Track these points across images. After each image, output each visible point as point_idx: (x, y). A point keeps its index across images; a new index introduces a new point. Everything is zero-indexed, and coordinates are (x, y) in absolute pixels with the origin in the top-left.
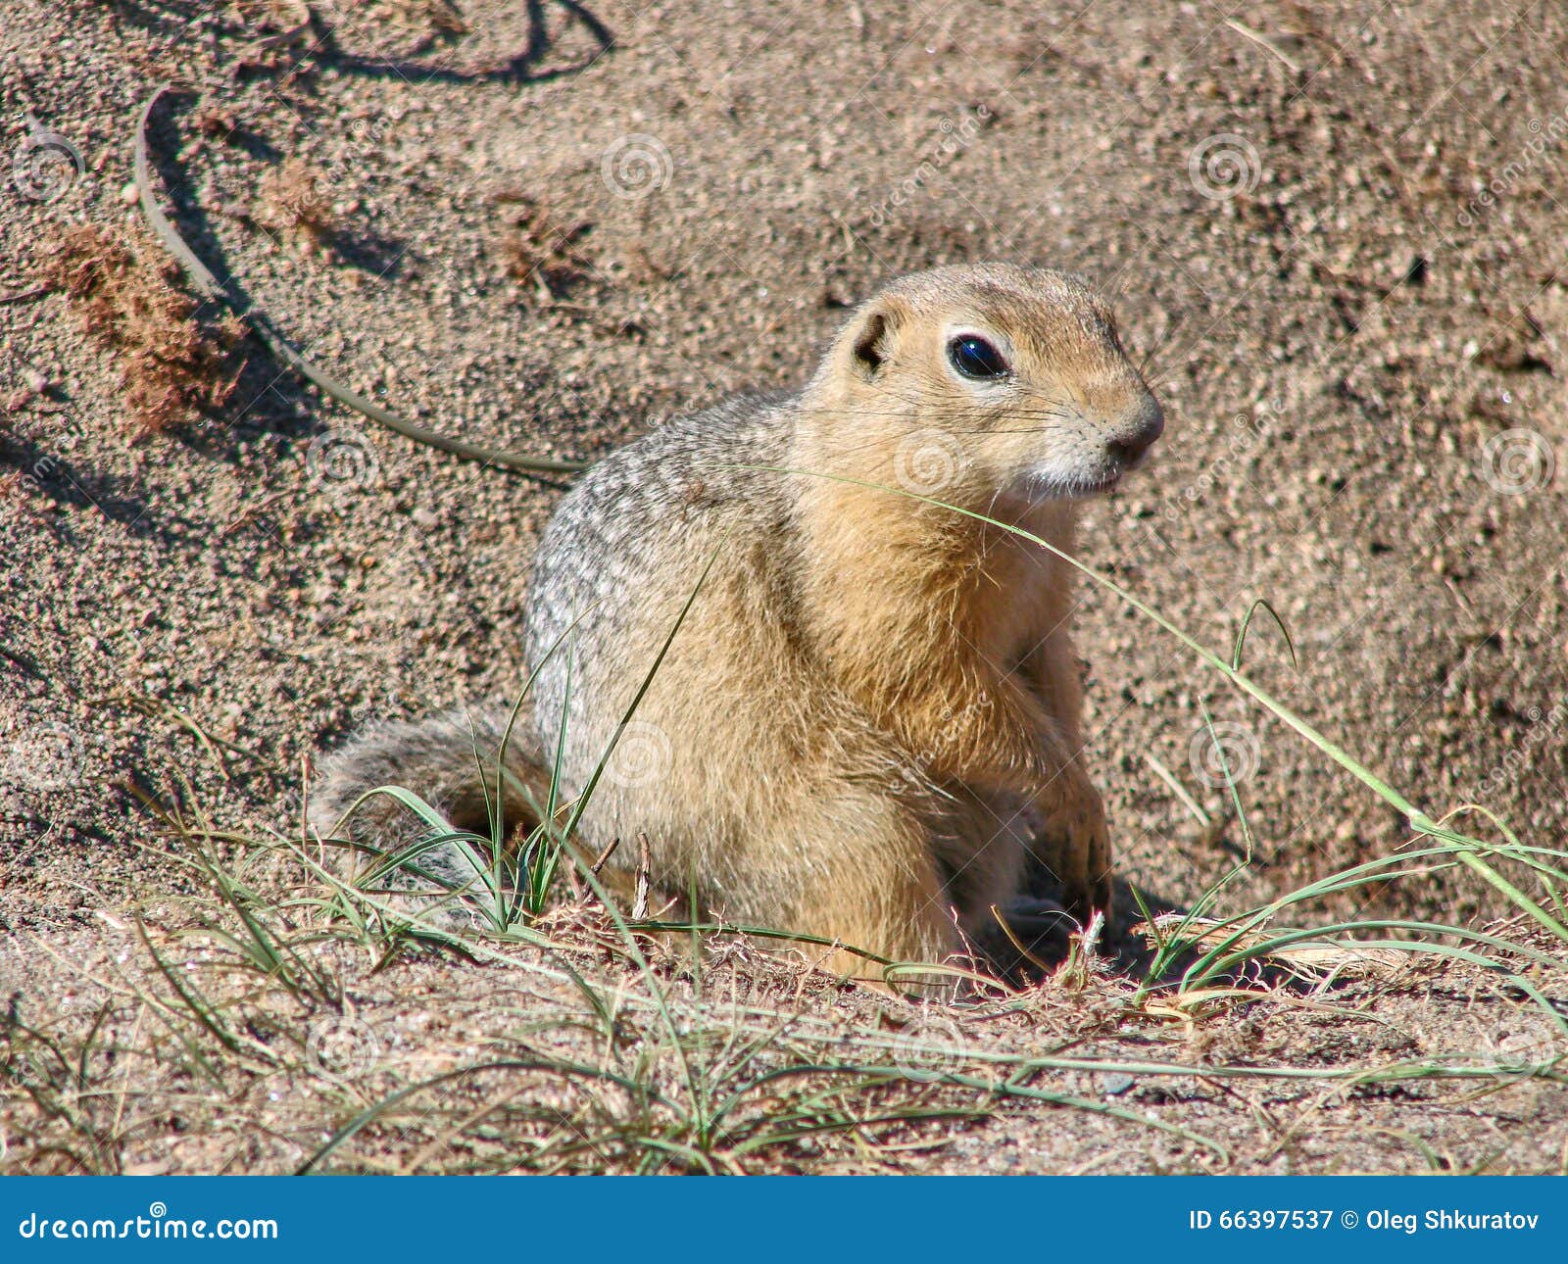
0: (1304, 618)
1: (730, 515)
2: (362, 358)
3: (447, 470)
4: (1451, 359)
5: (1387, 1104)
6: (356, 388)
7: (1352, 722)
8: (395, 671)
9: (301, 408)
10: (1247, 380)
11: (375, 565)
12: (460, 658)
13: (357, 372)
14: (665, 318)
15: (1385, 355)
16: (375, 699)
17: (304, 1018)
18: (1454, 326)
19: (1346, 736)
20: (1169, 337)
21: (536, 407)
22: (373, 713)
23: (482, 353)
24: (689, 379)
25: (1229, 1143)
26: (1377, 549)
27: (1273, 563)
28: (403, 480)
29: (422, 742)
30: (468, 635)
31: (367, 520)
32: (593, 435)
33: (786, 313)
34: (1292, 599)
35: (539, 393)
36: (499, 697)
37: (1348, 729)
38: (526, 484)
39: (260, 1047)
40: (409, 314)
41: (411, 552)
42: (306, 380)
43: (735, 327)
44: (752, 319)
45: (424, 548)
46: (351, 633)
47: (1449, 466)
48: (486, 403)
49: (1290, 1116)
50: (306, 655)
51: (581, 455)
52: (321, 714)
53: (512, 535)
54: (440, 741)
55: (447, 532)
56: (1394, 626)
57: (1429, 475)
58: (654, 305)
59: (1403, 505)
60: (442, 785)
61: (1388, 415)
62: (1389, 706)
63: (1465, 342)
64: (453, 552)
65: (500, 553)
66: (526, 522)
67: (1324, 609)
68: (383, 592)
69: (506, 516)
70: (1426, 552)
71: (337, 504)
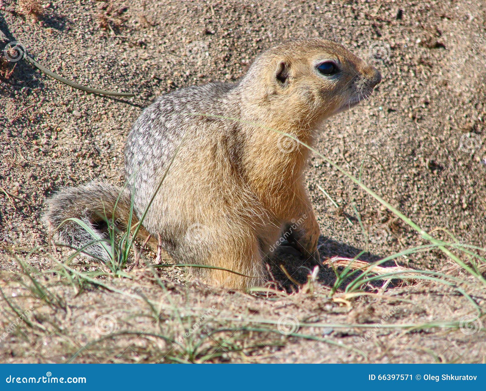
0: (367, 135)
1: (214, 125)
2: (53, 59)
3: (83, 97)
4: (412, 44)
5: (418, 336)
6: (52, 70)
7: (384, 170)
8: (69, 168)
9: (34, 78)
11: (61, 130)
12: (90, 162)
13: (52, 64)
14: (152, 39)
15: (390, 44)
16: (63, 178)
17: (54, 314)
18: (413, 33)
19: (382, 175)
21: (112, 73)
22: (63, 183)
23: (93, 55)
24: (161, 60)
25: (367, 352)
26: (390, 110)
27: (356, 116)
28: (69, 101)
29: (79, 194)
30: (93, 154)
31: (58, 115)
32: (131, 82)
33: (193, 37)
34: (363, 129)
35: (113, 68)
36: (104, 175)
37: (383, 173)
38: (109, 100)
39: (40, 325)
40: (69, 43)
41: (73, 126)
42: (36, 68)
43: (176, 42)
44: (181, 39)
45: (77, 124)
46: (54, 155)
47: (413, 81)
48: (96, 73)
49: (387, 340)
50: (40, 164)
51: (127, 90)
52: (45, 184)
53: (106, 118)
54: (85, 193)
55: (84, 118)
56: (397, 137)
57: (406, 85)
58: (149, 35)
59: (398, 95)
60: (87, 209)
61: (392, 64)
62: (396, 165)
63: (416, 38)
64: (86, 125)
65: (102, 125)
66: (110, 114)
67: (374, 132)
68: (64, 140)
69: (104, 111)
70: (406, 111)
71: (47, 110)
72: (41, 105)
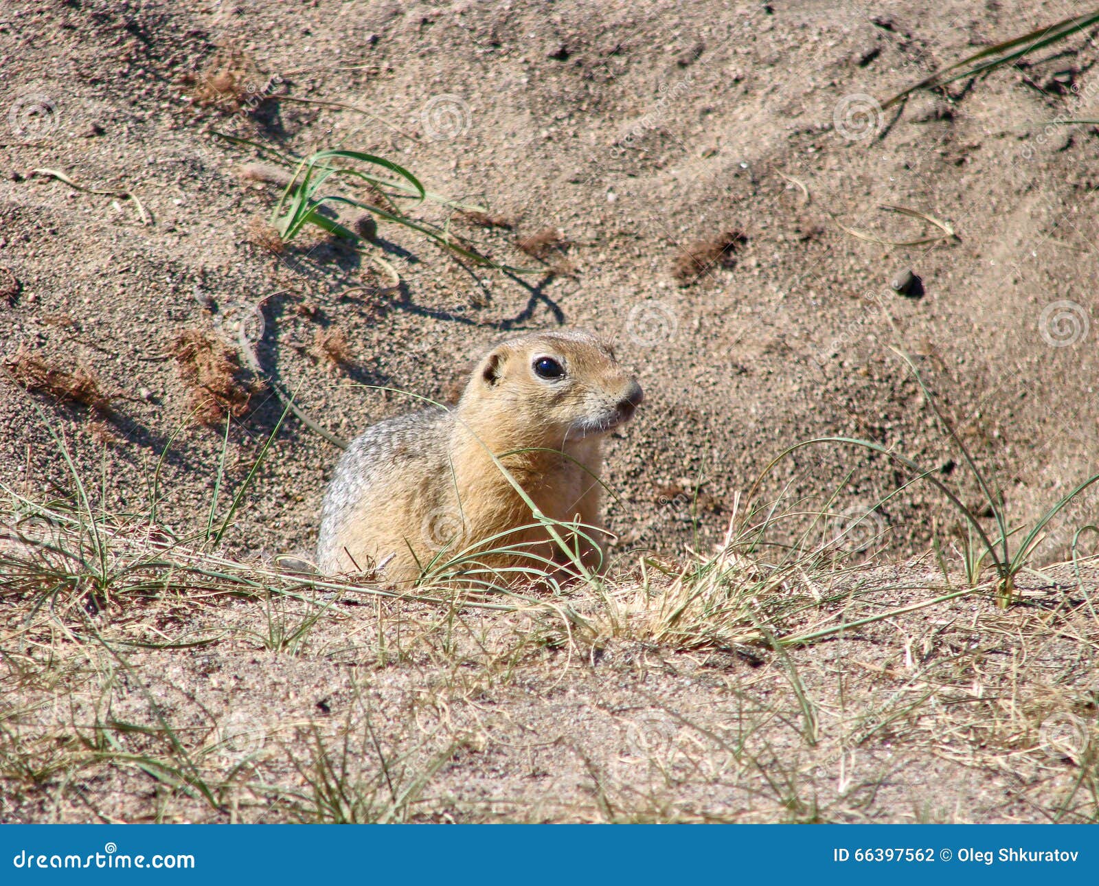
1: (416, 464)
2: (332, 413)
6: (322, 423)
9: (286, 427)
10: (827, 498)
11: (302, 500)
13: (326, 418)
15: (912, 500)
20: (792, 473)
31: (305, 481)
40: (374, 403)
42: (295, 417)
61: (902, 525)
71: (291, 471)
72: (284, 464)
